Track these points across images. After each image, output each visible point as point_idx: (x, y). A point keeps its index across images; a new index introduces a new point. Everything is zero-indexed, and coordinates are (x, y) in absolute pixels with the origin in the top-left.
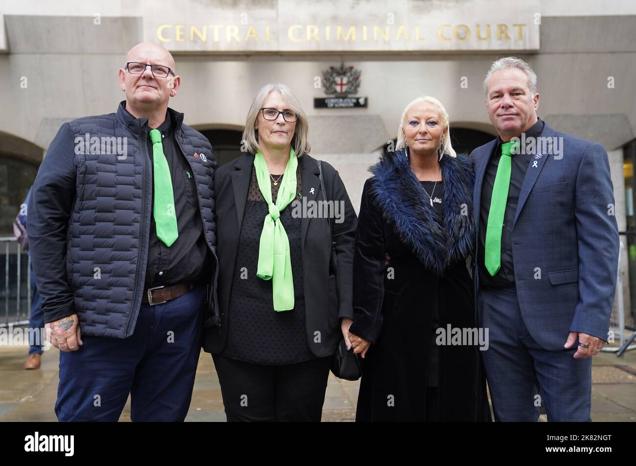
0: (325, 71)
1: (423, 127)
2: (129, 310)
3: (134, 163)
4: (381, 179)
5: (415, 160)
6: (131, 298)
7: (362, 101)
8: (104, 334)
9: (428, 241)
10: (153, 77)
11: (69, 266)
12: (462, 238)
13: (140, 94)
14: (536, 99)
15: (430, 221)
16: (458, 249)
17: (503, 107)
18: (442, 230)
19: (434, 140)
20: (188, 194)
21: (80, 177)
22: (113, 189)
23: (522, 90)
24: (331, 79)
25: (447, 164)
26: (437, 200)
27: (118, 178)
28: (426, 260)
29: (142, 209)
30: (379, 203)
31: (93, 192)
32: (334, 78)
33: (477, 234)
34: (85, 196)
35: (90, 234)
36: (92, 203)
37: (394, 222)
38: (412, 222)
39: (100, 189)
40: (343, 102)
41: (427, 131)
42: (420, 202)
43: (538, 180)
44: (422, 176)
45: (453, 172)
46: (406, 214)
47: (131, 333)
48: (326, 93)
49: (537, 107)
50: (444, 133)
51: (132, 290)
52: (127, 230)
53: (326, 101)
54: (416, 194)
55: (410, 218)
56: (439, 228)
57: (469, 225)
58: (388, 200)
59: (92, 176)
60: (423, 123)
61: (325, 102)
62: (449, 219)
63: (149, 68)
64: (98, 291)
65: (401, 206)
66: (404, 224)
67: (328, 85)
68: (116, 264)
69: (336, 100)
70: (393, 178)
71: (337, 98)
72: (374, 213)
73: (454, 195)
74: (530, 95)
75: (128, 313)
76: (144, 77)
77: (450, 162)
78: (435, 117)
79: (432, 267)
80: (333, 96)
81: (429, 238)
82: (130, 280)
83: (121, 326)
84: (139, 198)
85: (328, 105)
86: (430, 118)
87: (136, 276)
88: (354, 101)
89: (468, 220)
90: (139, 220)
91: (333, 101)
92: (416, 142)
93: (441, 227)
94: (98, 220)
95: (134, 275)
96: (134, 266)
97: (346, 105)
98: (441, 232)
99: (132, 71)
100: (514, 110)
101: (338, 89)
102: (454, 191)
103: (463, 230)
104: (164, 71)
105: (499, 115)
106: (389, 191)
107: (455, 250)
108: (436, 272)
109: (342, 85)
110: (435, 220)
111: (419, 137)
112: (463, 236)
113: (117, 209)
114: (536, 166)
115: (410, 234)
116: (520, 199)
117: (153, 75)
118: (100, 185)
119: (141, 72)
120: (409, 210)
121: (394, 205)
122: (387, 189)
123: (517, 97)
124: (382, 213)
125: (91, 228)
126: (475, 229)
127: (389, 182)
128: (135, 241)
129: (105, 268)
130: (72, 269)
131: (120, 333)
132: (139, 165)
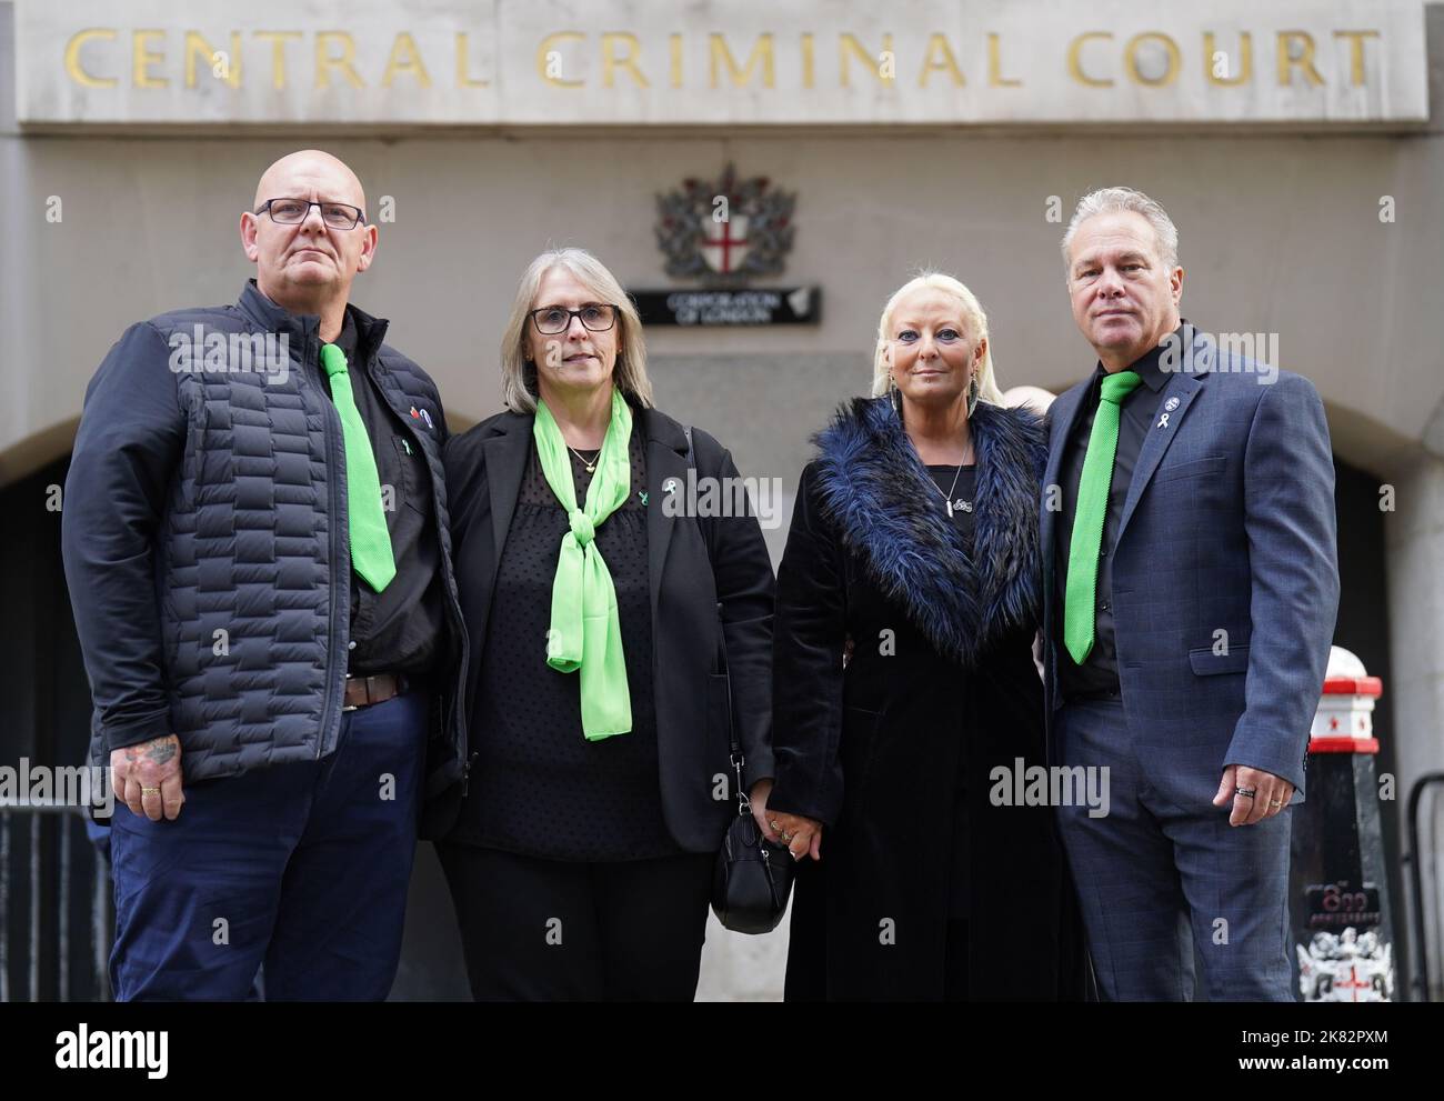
0: (666, 192)
1: (927, 343)
2: (320, 706)
3: (303, 408)
4: (840, 458)
5: (913, 418)
6: (323, 684)
7: (799, 302)
8: (267, 759)
9: (940, 592)
10: (324, 229)
11: (170, 629)
12: (1014, 584)
13: (296, 268)
14: (1176, 279)
15: (945, 547)
16: (1005, 605)
17: (1103, 296)
18: (970, 567)
19: (954, 373)
20: (407, 486)
21: (196, 434)
22: (269, 461)
23: (1142, 259)
24: (690, 224)
25: (983, 427)
26: (962, 505)
27: (277, 437)
28: (936, 632)
29: (329, 504)
30: (833, 513)
31: (225, 466)
32: (698, 221)
33: (1045, 574)
34: (209, 475)
35: (223, 556)
36: (225, 489)
37: (867, 553)
38: (905, 549)
39: (241, 461)
40: (730, 308)
41: (937, 353)
42: (924, 507)
43: (1168, 456)
44: (928, 454)
45: (997, 443)
46: (892, 532)
47: (332, 747)
48: (671, 271)
49: (1179, 297)
50: (978, 356)
51: (323, 668)
52: (303, 547)
53: (671, 303)
54: (915, 488)
55: (902, 541)
56: (965, 563)
57: (1028, 556)
58: (854, 504)
59: (220, 433)
60: (927, 335)
61: (665, 307)
62: (985, 542)
63: (315, 210)
64: (245, 673)
65: (883, 515)
66: (888, 555)
67: (677, 245)
68: (286, 615)
69: (708, 300)
70: (867, 456)
71: (709, 291)
72: (823, 537)
73: (996, 493)
74: (1161, 272)
75: (319, 711)
76: (307, 231)
77: (990, 423)
78: (952, 320)
79: (951, 650)
80: (694, 284)
81: (943, 583)
82: (317, 647)
83: (306, 737)
84: (323, 480)
85: (679, 318)
86: (942, 324)
87: (329, 640)
88: (772, 301)
89: (1026, 543)
90: (326, 527)
91: (694, 301)
92: (915, 377)
93: (966, 558)
94: (242, 525)
95: (325, 638)
96: (324, 620)
97: (744, 316)
98: (968, 570)
99: (277, 217)
100: (1125, 303)
101: (714, 257)
102: (996, 482)
103: (1015, 564)
104: (347, 216)
105: (1095, 316)
106: (856, 484)
107: (999, 608)
108: (959, 658)
109: (727, 243)
110: (955, 545)
111: (920, 366)
112: (1015, 579)
113: (279, 502)
114: (1166, 425)
115: (902, 577)
116: (1129, 496)
117: (325, 225)
118: (242, 453)
119: (300, 220)
120: (900, 523)
121: (867, 514)
122: (852, 480)
123: (1131, 273)
124: (840, 534)
125: (226, 543)
126: (1041, 564)
127: (856, 466)
128: (321, 569)
129: (259, 625)
130: (179, 635)
131: (307, 751)
132: (314, 412)
